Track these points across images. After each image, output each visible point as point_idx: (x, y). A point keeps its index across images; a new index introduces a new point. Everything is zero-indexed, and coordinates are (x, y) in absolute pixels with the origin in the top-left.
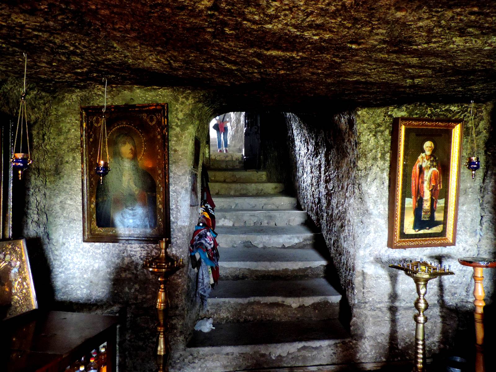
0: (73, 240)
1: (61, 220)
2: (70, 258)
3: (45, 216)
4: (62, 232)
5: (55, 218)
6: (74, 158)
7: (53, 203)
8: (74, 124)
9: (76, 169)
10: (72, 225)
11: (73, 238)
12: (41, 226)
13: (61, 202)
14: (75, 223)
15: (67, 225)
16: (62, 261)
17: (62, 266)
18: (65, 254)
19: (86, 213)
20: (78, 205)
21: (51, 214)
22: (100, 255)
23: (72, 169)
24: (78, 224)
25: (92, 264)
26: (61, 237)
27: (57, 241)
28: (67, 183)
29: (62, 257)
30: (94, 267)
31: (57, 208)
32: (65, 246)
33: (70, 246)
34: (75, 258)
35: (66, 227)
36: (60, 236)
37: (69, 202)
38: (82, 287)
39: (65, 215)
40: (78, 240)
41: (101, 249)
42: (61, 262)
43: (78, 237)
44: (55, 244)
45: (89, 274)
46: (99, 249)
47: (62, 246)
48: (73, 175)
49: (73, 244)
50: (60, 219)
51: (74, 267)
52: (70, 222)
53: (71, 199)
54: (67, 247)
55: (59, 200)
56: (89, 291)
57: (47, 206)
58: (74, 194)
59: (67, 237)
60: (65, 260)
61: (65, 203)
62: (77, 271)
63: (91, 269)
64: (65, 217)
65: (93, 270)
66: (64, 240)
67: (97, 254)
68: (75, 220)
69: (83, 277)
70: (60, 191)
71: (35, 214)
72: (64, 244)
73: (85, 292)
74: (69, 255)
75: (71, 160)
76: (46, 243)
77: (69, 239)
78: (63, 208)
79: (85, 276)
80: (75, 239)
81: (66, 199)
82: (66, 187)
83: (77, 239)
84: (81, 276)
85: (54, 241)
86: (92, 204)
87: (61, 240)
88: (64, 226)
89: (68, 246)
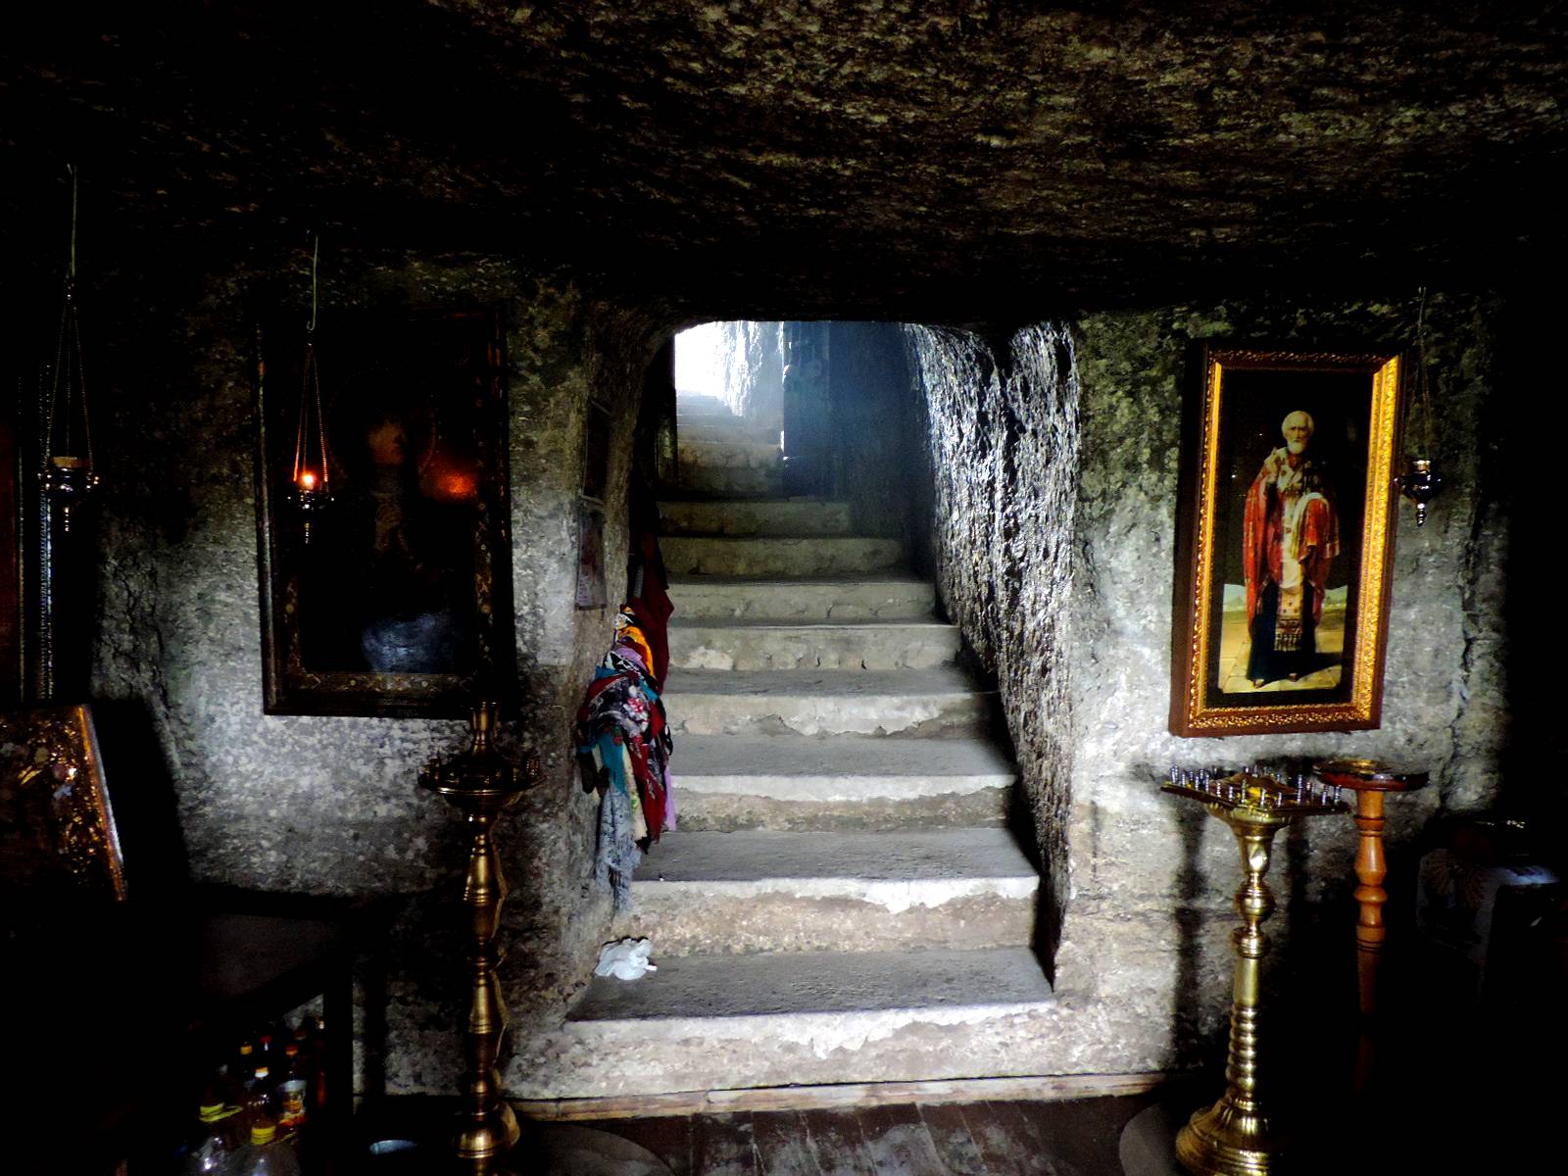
0: (238, 707)
1: (202, 651)
2: (230, 759)
3: (155, 638)
4: (207, 686)
5: (185, 644)
6: (235, 467)
7: (176, 598)
8: (232, 365)
9: (241, 498)
10: (232, 664)
11: (237, 703)
12: (143, 666)
13: (201, 596)
14: (241, 659)
15: (218, 664)
16: (208, 770)
17: (205, 785)
18: (216, 749)
19: (271, 628)
20: (249, 606)
21: (172, 635)
22: (316, 751)
23: (229, 498)
24: (249, 661)
25: (292, 777)
26: (203, 699)
27: (192, 713)
28: (216, 541)
29: (207, 757)
30: (297, 786)
31: (190, 612)
32: (215, 726)
33: (229, 724)
34: (244, 760)
35: (216, 671)
36: (200, 696)
37: (222, 596)
38: (265, 843)
39: (211, 634)
40: (250, 710)
41: (318, 736)
42: (204, 772)
43: (252, 699)
44: (187, 720)
45: (284, 806)
46: (312, 734)
47: (206, 724)
48: (233, 517)
49: (237, 719)
50: (200, 645)
51: (241, 787)
52: (228, 655)
53: (229, 587)
54: (220, 729)
55: (193, 591)
56: (284, 858)
57: (159, 607)
58: (238, 573)
59: (220, 701)
60: (214, 766)
61: (213, 601)
62: (250, 799)
63: (289, 792)
64: (212, 641)
65: (294, 796)
66: (212, 709)
67: (305, 748)
68: (240, 649)
69: (266, 814)
70: (196, 564)
71: (123, 631)
72: (212, 720)
73: (272, 859)
74: (228, 753)
75: (225, 471)
76: (160, 715)
77: (227, 704)
78: (206, 615)
79: (273, 813)
80: (242, 705)
81: (215, 587)
82: (214, 554)
83: (249, 704)
84: (260, 813)
85: (184, 710)
86: (289, 601)
87: (203, 708)
88: (211, 668)
89: (224, 726)
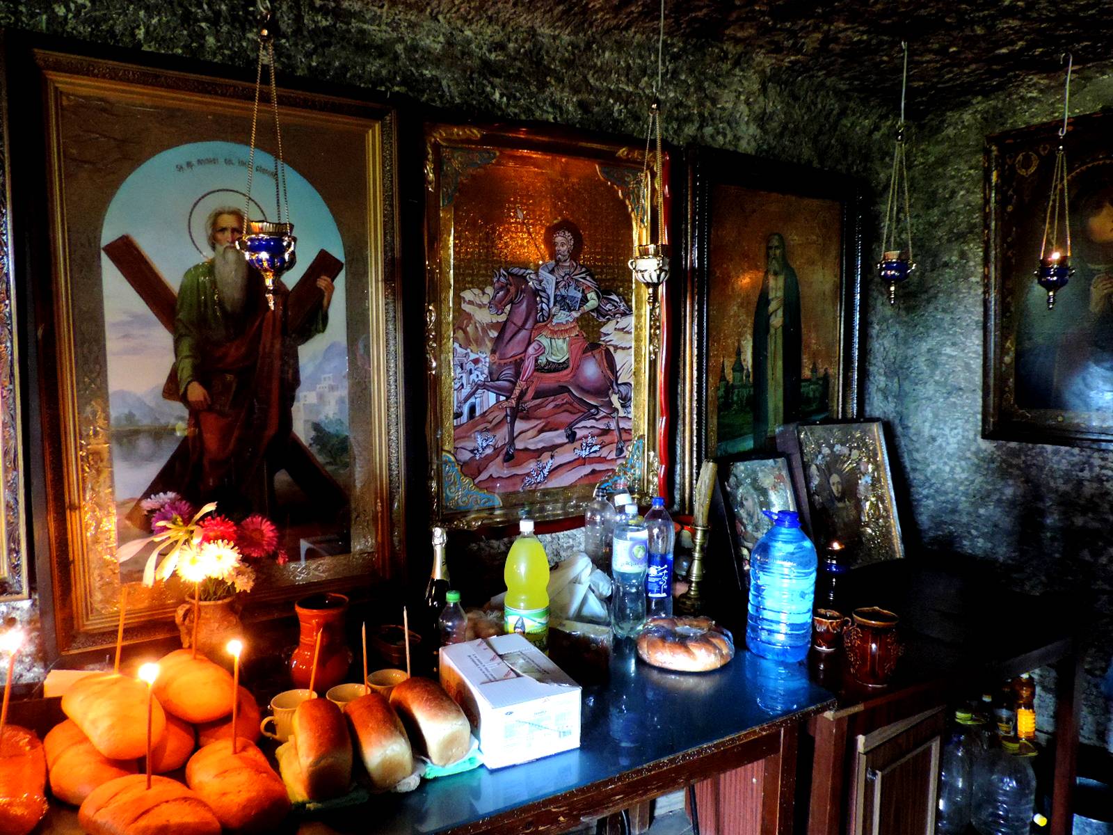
0: (956, 431)
1: (930, 390)
2: (947, 469)
3: (896, 380)
4: (930, 415)
5: (916, 384)
6: (963, 255)
7: (910, 352)
8: (964, 178)
9: (966, 278)
10: (953, 400)
11: (956, 428)
12: (890, 399)
13: (929, 351)
14: (961, 396)
15: (941, 400)
16: (929, 475)
17: (927, 485)
18: (936, 461)
19: (992, 375)
20: (971, 358)
21: (907, 377)
23: (957, 278)
24: (967, 398)
25: (998, 487)
26: (927, 424)
27: (918, 433)
28: (944, 311)
29: (929, 465)
30: (1002, 494)
31: (921, 363)
32: (937, 444)
33: (948, 444)
34: (958, 470)
35: (939, 404)
36: (924, 422)
37: (948, 350)
38: (974, 532)
39: (937, 378)
40: (966, 434)
41: (1023, 458)
42: (926, 476)
43: (968, 426)
44: (914, 438)
45: (992, 507)
46: (1018, 457)
47: (928, 442)
48: (958, 291)
49: (955, 440)
50: (927, 386)
51: (956, 489)
52: (949, 393)
53: (954, 344)
54: (940, 447)
55: (924, 347)
56: (989, 545)
57: (899, 358)
58: (962, 334)
59: (942, 426)
60: (934, 473)
61: (940, 354)
62: (963, 499)
63: (995, 497)
64: (937, 383)
65: (1000, 501)
66: (934, 431)
67: (1012, 466)
68: (961, 389)
69: (977, 512)
70: (927, 328)
71: (880, 375)
72: (934, 439)
73: (979, 545)
74: (945, 463)
75: (954, 259)
76: (899, 433)
77: (947, 431)
78: (933, 364)
79: (982, 511)
80: (960, 430)
81: (943, 345)
82: (942, 319)
83: (965, 430)
84: (971, 510)
85: (912, 431)
86: (1007, 354)
87: (927, 430)
88: (935, 402)
89: (944, 444)
